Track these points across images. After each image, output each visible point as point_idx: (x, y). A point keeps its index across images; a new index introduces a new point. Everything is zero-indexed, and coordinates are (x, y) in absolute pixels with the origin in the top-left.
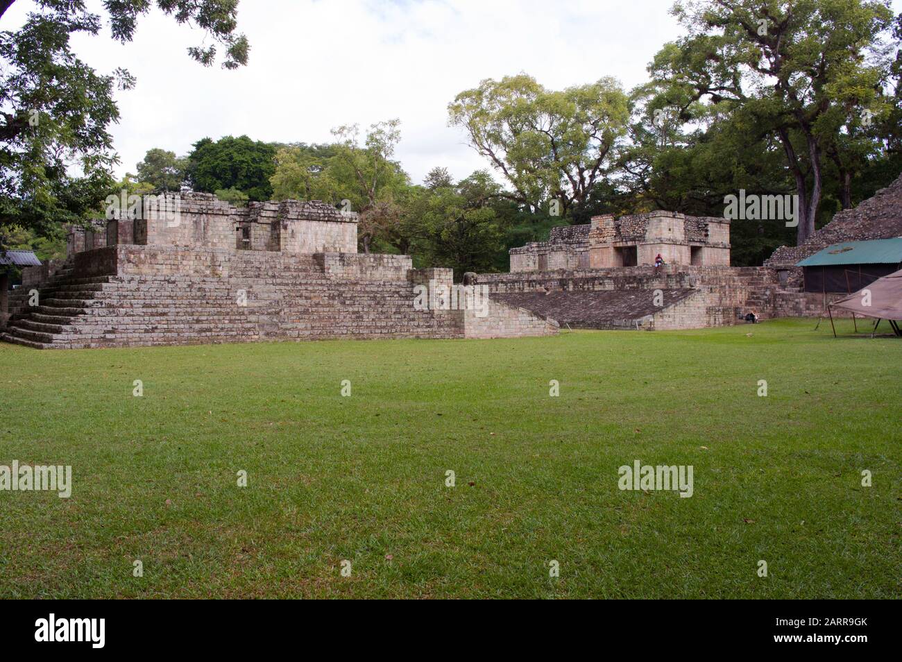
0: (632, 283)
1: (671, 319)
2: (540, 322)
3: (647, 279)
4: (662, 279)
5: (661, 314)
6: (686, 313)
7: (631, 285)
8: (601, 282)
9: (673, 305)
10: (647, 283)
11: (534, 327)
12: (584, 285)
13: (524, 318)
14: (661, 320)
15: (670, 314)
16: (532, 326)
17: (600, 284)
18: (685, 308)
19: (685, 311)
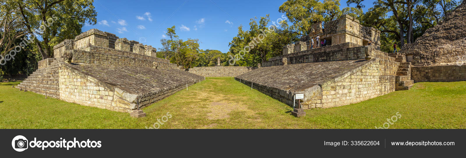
0: (324, 57)
1: (346, 91)
2: (107, 93)
3: (333, 53)
4: (343, 52)
5: (333, 85)
6: (363, 83)
7: (322, 58)
8: (307, 57)
9: (349, 73)
10: (332, 56)
11: (102, 98)
12: (299, 59)
13: (92, 88)
14: (333, 92)
15: (344, 84)
16: (99, 96)
17: (307, 58)
18: (363, 77)
19: (361, 80)
